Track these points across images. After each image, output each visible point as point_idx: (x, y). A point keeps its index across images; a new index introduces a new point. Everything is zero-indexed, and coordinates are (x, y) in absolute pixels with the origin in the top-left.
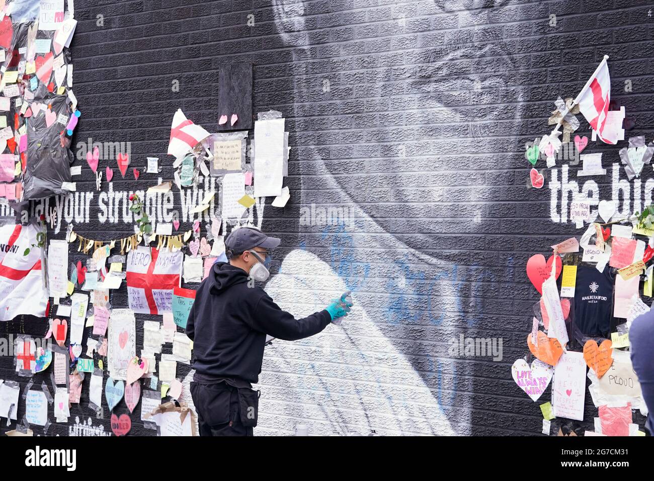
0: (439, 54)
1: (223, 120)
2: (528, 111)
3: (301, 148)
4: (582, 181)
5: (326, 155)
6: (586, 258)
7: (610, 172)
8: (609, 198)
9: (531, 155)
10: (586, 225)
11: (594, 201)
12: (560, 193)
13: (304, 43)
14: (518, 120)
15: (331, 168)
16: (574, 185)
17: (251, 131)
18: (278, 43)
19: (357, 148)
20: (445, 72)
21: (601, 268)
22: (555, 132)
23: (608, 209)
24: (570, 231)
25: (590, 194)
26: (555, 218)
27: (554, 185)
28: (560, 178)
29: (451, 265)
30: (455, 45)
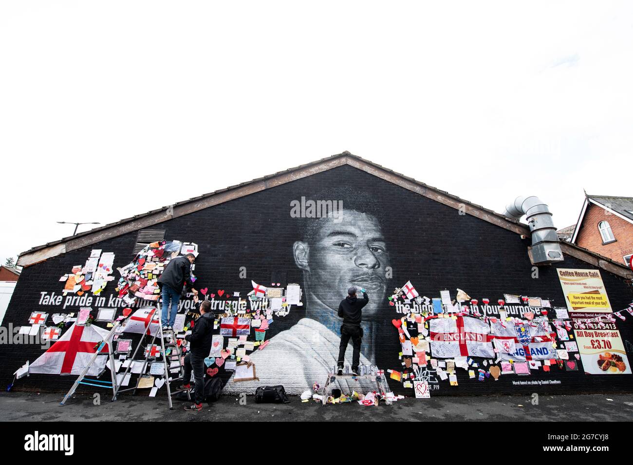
0: (357, 276)
1: (273, 284)
2: (387, 290)
3: (306, 293)
4: (405, 305)
5: (317, 296)
6: (408, 320)
7: (412, 303)
8: (413, 308)
9: (390, 299)
10: (407, 314)
11: (409, 308)
12: (399, 307)
13: (308, 269)
14: (384, 291)
15: (319, 299)
16: (403, 305)
17: (286, 288)
18: (298, 268)
19: (329, 295)
20: (360, 280)
21: (413, 322)
22: (397, 294)
23: (413, 310)
24: (403, 315)
25: (407, 307)
26: (398, 312)
27: (397, 305)
28: (398, 304)
29: (366, 322)
30: (363, 274)
